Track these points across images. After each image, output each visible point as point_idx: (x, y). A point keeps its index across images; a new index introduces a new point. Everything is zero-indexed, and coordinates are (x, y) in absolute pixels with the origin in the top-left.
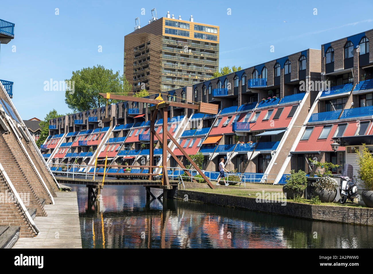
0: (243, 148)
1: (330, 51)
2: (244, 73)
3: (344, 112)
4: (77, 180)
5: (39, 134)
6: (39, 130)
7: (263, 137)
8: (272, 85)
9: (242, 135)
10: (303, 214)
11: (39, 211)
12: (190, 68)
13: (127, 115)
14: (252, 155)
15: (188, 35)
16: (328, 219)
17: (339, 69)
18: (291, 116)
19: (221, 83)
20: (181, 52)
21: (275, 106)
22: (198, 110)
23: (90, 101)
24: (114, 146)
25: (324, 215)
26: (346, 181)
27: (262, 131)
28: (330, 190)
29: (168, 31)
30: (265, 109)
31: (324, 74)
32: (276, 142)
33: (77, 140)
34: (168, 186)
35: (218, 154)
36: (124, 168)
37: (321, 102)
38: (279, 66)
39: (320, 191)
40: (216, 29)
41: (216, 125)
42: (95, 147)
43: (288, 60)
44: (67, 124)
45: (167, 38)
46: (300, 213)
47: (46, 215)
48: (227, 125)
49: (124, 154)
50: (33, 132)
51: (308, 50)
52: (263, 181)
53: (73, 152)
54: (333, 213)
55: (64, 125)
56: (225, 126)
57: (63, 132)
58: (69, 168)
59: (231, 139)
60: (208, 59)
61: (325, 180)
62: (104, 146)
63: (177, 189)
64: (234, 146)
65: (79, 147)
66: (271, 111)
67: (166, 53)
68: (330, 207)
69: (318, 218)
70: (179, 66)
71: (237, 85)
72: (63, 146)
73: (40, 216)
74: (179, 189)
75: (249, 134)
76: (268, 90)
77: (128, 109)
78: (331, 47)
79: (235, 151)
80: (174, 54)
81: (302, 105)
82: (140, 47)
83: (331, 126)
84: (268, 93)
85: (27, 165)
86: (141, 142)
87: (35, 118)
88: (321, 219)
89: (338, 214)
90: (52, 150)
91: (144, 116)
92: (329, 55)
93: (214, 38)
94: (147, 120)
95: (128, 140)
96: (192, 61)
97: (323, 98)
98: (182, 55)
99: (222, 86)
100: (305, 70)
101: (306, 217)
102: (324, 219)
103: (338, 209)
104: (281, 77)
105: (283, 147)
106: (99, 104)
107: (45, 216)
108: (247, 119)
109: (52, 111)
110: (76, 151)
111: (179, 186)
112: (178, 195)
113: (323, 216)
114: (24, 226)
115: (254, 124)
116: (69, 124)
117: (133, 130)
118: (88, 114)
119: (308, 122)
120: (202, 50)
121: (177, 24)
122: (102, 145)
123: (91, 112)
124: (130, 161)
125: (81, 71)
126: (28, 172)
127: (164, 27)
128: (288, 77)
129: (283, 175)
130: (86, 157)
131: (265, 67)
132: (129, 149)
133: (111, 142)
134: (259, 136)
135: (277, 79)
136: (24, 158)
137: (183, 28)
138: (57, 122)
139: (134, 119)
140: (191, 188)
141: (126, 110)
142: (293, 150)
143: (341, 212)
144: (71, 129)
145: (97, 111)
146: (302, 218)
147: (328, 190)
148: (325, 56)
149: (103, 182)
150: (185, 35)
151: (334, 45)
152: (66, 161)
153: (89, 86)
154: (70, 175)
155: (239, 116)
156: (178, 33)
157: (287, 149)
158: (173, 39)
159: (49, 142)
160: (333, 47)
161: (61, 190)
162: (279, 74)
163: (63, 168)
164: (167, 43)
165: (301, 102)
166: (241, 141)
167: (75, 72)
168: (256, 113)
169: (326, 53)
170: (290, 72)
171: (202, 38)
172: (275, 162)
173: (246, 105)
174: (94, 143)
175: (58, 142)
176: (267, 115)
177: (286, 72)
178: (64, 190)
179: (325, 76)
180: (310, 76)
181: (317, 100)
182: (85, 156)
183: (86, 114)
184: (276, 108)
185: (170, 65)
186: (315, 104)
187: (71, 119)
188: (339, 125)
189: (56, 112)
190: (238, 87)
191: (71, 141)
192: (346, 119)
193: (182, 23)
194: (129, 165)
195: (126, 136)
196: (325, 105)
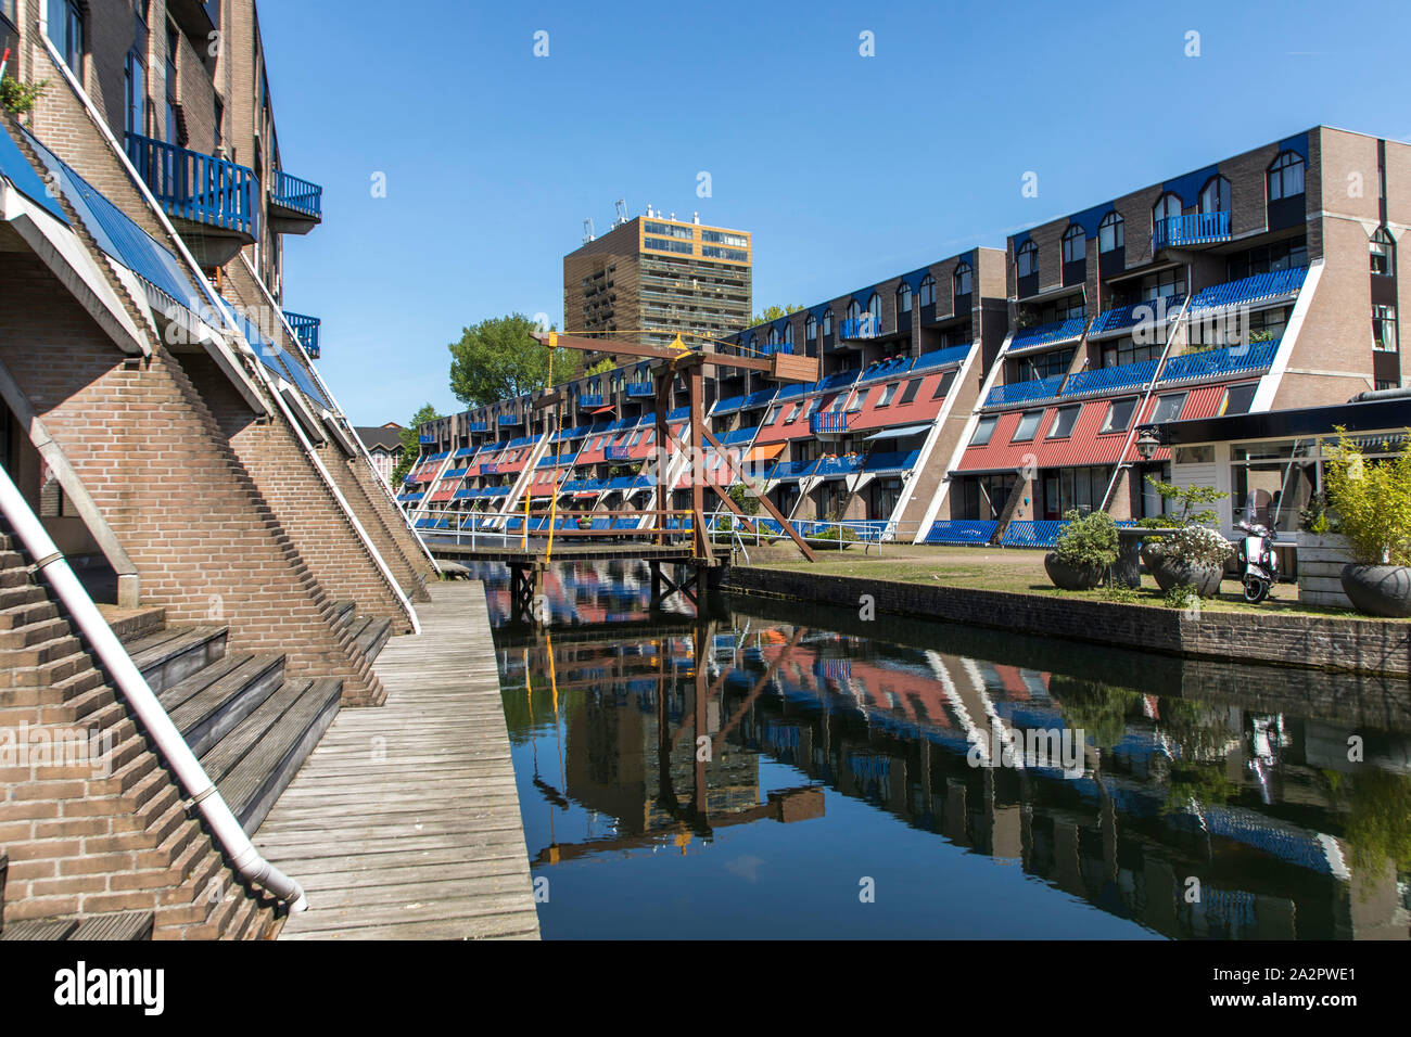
0: (834, 467)
1: (1028, 249)
2: (829, 309)
3: (1070, 381)
4: (482, 550)
5: (400, 453)
6: (400, 446)
7: (879, 441)
8: (892, 332)
9: (831, 440)
10: (1143, 636)
11: (352, 688)
12: (695, 316)
13: (578, 407)
14: (856, 481)
15: (690, 251)
16: (1238, 653)
17: (1052, 287)
18: (941, 393)
19: (776, 333)
20: (678, 285)
21: (903, 374)
22: (769, 372)
23: (499, 387)
24: (554, 474)
25: (1226, 641)
26: (1258, 536)
27: (878, 430)
28: (1208, 564)
29: (649, 244)
30: (878, 383)
31: (1015, 299)
32: (910, 452)
33: (475, 462)
34: (709, 560)
35: (778, 481)
36: (575, 517)
37: (1010, 361)
38: (909, 288)
39: (1179, 569)
40: (745, 238)
41: (769, 421)
42: (514, 476)
43: (929, 275)
44: (454, 432)
45: (649, 257)
46: (1133, 631)
47: (379, 702)
48: (794, 420)
49: (575, 489)
50: (387, 451)
51: (977, 250)
52: (887, 536)
53: (469, 487)
54: (1258, 635)
55: (449, 433)
56: (791, 423)
57: (447, 449)
58: (462, 520)
59: (804, 449)
60: (731, 297)
61: (1193, 537)
62: (532, 473)
63: (729, 565)
64: (814, 464)
65: (481, 478)
66: (893, 386)
67: (648, 288)
68: (1245, 617)
69: (1202, 650)
70: (674, 313)
71: (814, 336)
72: (449, 475)
73: (358, 705)
74: (733, 565)
75: (845, 437)
76: (884, 343)
77: (579, 396)
78: (1030, 241)
79: (818, 474)
80: (664, 290)
81: (965, 368)
82: (596, 277)
83: (1041, 411)
84: (883, 348)
85: (331, 518)
86: (611, 463)
87: (391, 423)
88: (1213, 651)
89: (1276, 637)
90: (427, 484)
91: (614, 410)
92: (1025, 259)
93: (742, 256)
94: (620, 417)
95: (581, 460)
96: (700, 302)
97: (1015, 351)
98: (679, 291)
99: (780, 338)
100: (970, 294)
101: (1158, 644)
102: (1223, 652)
103: (1275, 624)
104: (913, 312)
105: (929, 462)
106: (518, 391)
107: (376, 705)
108: (839, 406)
109: (425, 407)
110: (476, 485)
111: (733, 557)
112: (732, 581)
113: (1222, 642)
114: (177, 907)
115: (855, 416)
116: (460, 432)
117: (591, 438)
118: (496, 408)
119: (985, 404)
120: (718, 281)
121: (667, 229)
122: (528, 472)
123: (503, 405)
124: (589, 503)
125: (479, 326)
126: (335, 537)
127: (643, 235)
128: (929, 311)
129: (935, 522)
130: (497, 497)
131: (876, 294)
132: (585, 478)
133: (546, 465)
134: (872, 440)
135: (905, 318)
136: (322, 496)
137: (679, 237)
138: (436, 429)
139: (591, 416)
140: (763, 562)
141: (575, 400)
142: (954, 466)
143: (1287, 633)
144: (464, 442)
145: (515, 403)
146: (1141, 649)
147: (1203, 563)
148: (1017, 260)
149: (549, 553)
150: (684, 251)
151: (1037, 236)
152: (456, 506)
153: (497, 355)
154: (466, 540)
155: (820, 401)
156: (670, 247)
157: (937, 466)
158: (662, 258)
159: (421, 468)
160: (1035, 239)
161: (443, 576)
162: (908, 306)
163: (451, 520)
164: (649, 267)
165: (962, 364)
166: (830, 453)
167: (468, 329)
168: (859, 392)
169: (1018, 254)
170: (934, 301)
171: (718, 256)
172: (912, 496)
173: (835, 377)
174: (513, 469)
175: (438, 468)
176: (885, 394)
177: (926, 302)
178: (451, 575)
179: (1017, 304)
180: (981, 308)
181: (1001, 357)
182: (495, 495)
183: (493, 410)
184: (904, 379)
185: (656, 311)
186: (997, 367)
187: (464, 422)
188: (1060, 409)
189: (433, 410)
190: (815, 340)
191: (464, 465)
192: (1077, 395)
193: (678, 228)
194: (587, 509)
195: (577, 451)
196: (1017, 368)
